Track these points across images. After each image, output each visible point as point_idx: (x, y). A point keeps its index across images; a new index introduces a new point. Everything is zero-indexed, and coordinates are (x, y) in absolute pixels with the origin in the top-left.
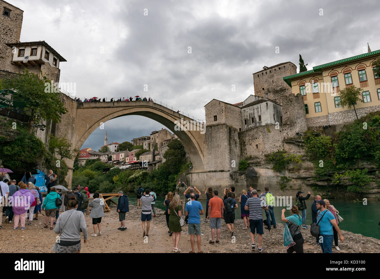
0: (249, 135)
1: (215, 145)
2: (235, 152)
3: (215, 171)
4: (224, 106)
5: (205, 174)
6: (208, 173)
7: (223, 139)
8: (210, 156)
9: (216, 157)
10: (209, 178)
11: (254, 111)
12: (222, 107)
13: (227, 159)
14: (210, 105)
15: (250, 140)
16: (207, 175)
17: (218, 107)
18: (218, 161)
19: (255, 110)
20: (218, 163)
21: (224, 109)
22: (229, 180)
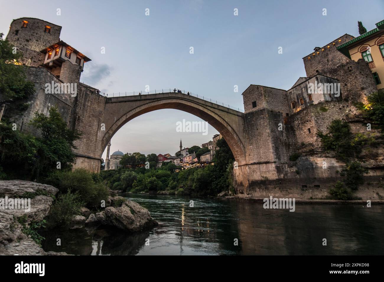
0: (297, 119)
1: (256, 134)
2: (280, 139)
3: (259, 163)
4: (262, 90)
5: (248, 166)
6: (251, 166)
7: (264, 126)
8: (252, 146)
9: (258, 147)
10: (252, 171)
11: (302, 91)
12: (261, 91)
13: (271, 148)
14: (247, 92)
15: (300, 124)
16: (249, 168)
17: (257, 92)
18: (261, 152)
19: (303, 89)
20: (261, 153)
21: (263, 93)
22: (276, 173)
